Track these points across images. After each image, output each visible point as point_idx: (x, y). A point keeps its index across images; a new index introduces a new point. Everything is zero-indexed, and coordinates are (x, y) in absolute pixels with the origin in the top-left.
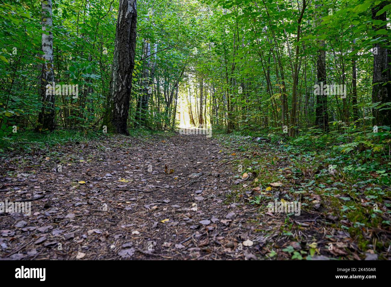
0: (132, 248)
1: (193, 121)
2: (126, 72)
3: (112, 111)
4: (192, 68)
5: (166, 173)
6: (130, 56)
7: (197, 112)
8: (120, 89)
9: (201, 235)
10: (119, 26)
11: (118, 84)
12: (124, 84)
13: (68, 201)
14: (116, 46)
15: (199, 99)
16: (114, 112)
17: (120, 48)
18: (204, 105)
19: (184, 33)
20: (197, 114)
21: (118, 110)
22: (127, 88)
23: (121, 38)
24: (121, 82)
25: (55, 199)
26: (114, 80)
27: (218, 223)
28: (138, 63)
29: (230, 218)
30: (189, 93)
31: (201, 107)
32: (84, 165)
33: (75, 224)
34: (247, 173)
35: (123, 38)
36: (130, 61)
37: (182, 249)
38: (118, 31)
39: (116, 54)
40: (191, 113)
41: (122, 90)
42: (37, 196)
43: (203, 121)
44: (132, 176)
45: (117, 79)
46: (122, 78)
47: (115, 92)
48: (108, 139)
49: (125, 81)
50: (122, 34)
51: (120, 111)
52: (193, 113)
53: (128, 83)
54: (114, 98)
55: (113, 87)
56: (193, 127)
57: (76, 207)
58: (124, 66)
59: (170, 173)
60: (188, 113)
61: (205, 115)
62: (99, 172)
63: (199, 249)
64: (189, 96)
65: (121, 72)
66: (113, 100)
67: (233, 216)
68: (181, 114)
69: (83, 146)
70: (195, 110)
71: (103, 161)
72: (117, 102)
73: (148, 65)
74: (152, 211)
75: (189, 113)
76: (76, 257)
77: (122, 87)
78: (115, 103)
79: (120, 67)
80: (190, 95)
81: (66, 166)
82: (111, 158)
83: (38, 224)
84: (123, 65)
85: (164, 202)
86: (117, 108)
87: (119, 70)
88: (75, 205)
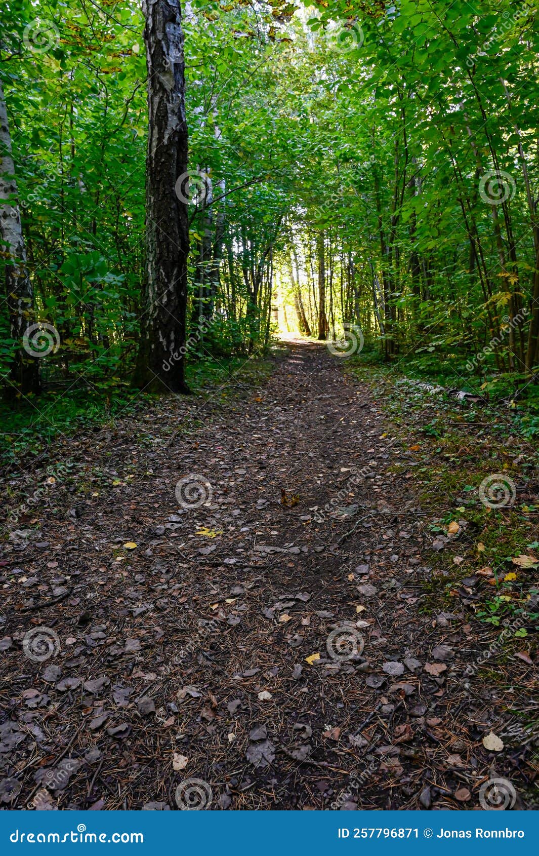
0: (268, 743)
1: (304, 324)
2: (173, 264)
3: (153, 346)
4: (301, 211)
5: (284, 506)
6: (180, 228)
7: (313, 303)
8: (165, 300)
9: (392, 706)
10: (151, 162)
11: (159, 289)
12: (171, 288)
13: (118, 601)
14: (149, 207)
15: (316, 276)
16: (157, 348)
17: (159, 211)
18: (329, 288)
19: (285, 148)
20: (313, 307)
21: (165, 343)
22: (179, 296)
23: (158, 188)
24: (166, 285)
25: (92, 595)
26: (151, 282)
27: (421, 674)
28: (196, 235)
29: (442, 659)
30: (294, 265)
31: (322, 294)
32: (122, 492)
33: (146, 668)
34: (457, 522)
35: (161, 189)
36: (180, 238)
37: (363, 747)
38: (151, 175)
39: (151, 225)
40: (300, 307)
41: (169, 300)
42: (58, 591)
43: (327, 323)
44: (218, 516)
45: (157, 280)
46: (167, 276)
47: (155, 307)
48: (152, 409)
49: (173, 283)
50: (161, 180)
51: (168, 347)
52: (304, 307)
53: (181, 286)
54: (155, 320)
55: (151, 295)
56: (306, 340)
57: (136, 617)
58: (168, 252)
59: (293, 506)
60: (294, 307)
61: (331, 309)
62: (155, 510)
63: (398, 750)
64: (294, 270)
65: (164, 264)
66: (152, 323)
67: (448, 654)
68: (281, 313)
69: (109, 436)
70: (310, 300)
71: (155, 477)
72: (160, 328)
73: (208, 221)
74: (282, 628)
75: (297, 308)
76: (172, 766)
77: (169, 294)
78: (157, 330)
79: (161, 253)
80: (297, 269)
81: (90, 498)
82: (168, 467)
83: (79, 669)
84: (167, 247)
85: (298, 600)
86: (161, 340)
87: (159, 259)
88: (135, 615)
